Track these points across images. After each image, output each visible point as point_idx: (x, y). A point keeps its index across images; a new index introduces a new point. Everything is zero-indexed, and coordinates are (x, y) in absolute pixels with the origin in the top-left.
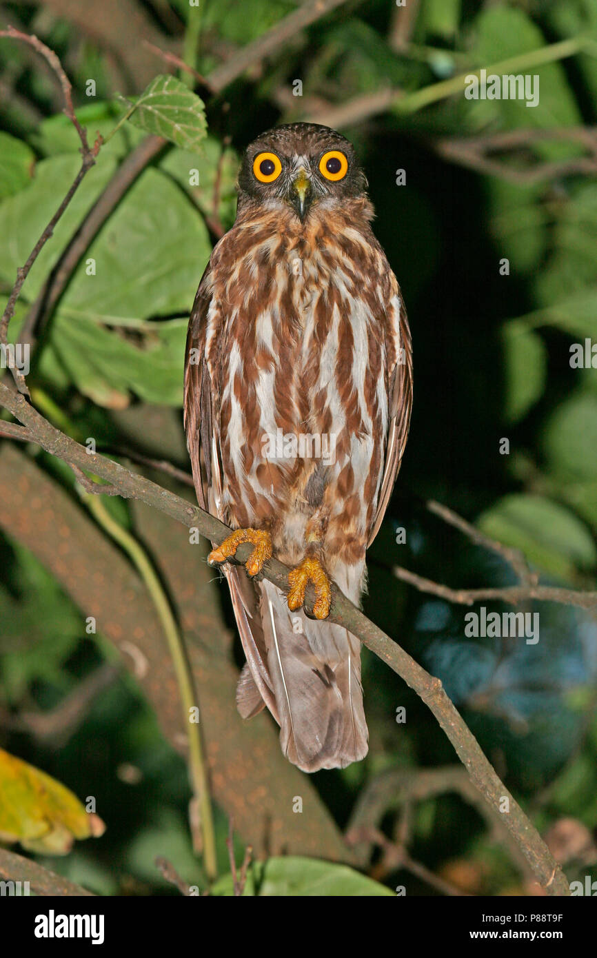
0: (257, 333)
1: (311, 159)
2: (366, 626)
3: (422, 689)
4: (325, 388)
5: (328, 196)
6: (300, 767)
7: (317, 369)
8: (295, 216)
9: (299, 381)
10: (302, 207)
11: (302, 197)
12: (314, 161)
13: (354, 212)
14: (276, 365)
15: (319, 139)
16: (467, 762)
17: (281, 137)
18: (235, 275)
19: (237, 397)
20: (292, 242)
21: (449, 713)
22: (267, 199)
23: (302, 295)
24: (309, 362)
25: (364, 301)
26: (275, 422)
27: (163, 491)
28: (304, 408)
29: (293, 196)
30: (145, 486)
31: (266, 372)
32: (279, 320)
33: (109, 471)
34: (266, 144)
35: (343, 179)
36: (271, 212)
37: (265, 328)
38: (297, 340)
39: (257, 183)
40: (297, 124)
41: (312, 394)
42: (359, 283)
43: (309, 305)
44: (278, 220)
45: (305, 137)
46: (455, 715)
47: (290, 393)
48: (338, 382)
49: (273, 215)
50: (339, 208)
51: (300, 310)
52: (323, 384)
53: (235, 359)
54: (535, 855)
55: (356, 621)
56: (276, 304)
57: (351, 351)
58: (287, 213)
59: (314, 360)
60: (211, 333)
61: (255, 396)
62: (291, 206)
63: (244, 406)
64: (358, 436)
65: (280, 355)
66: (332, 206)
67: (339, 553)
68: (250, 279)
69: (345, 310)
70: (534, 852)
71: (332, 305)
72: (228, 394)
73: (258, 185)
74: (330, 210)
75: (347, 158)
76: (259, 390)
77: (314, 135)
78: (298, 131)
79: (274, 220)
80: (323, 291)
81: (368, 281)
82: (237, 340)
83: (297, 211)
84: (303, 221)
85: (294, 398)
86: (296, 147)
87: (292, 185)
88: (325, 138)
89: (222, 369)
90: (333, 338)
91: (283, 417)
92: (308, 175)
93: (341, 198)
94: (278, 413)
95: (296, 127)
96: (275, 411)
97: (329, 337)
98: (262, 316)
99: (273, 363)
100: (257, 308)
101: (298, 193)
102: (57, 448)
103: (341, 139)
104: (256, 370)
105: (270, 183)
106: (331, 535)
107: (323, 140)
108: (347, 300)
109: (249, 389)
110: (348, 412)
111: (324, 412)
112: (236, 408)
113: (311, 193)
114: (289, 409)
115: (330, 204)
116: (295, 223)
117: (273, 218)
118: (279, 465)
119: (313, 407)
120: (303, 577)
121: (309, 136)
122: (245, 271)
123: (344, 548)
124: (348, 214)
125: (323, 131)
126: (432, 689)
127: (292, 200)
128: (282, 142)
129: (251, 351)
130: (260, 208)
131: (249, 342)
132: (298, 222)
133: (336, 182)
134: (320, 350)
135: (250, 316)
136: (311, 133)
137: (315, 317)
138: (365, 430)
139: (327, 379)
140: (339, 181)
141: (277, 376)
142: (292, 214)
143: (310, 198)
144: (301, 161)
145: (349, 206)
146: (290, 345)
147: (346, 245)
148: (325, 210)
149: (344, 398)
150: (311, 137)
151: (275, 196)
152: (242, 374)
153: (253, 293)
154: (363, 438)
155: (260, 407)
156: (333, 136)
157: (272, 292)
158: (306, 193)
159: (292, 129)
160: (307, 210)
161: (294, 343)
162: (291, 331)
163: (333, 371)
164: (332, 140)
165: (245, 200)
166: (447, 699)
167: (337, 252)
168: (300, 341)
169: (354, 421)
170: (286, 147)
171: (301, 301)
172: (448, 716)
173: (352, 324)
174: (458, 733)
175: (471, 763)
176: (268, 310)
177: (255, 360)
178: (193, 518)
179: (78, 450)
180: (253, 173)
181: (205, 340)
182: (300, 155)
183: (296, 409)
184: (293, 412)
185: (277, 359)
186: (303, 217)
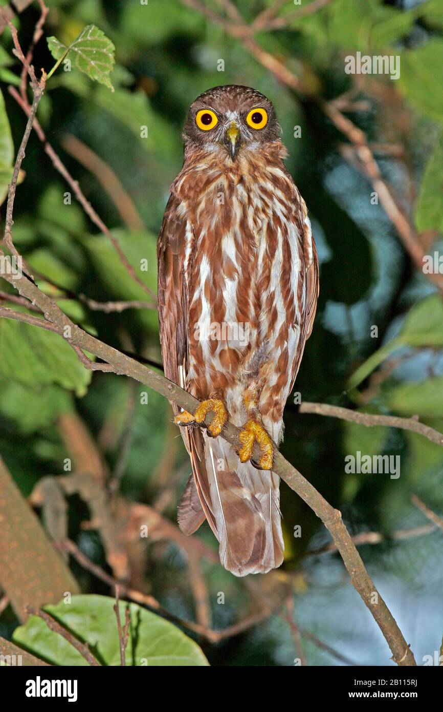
0: (223, 251)
1: (241, 114)
2: (293, 473)
3: (328, 518)
4: (274, 293)
5: (253, 141)
6: (233, 572)
7: (268, 278)
8: (228, 156)
9: (255, 287)
10: (233, 150)
11: (233, 142)
12: (243, 116)
13: (272, 154)
14: (238, 274)
15: (246, 99)
16: (352, 571)
17: (217, 97)
18: (202, 206)
19: (207, 299)
20: (235, 178)
21: (345, 536)
22: (206, 143)
23: (255, 221)
24: (263, 272)
25: (294, 223)
26: (236, 318)
27: (149, 371)
28: (258, 306)
29: (226, 141)
30: (137, 367)
31: (231, 280)
32: (240, 241)
33: (111, 356)
34: (205, 103)
35: (264, 128)
36: (210, 154)
37: (229, 247)
38: (254, 256)
39: (199, 131)
40: (228, 86)
41: (264, 296)
42: (289, 209)
43: (261, 229)
44: (217, 160)
45: (235, 97)
46: (348, 537)
47: (248, 295)
48: (282, 287)
49: (212, 156)
50: (261, 150)
51: (255, 233)
52: (272, 289)
53: (205, 269)
54: (394, 639)
55: (287, 470)
56: (237, 227)
57: (290, 263)
58: (222, 155)
59: (267, 271)
60: (188, 251)
61: (222, 298)
62: (225, 148)
63: (213, 306)
64: (293, 327)
65: (242, 267)
66: (256, 149)
67: (268, 414)
68: (214, 209)
69: (285, 232)
70: (393, 636)
71: (277, 228)
72: (198, 297)
73: (199, 133)
74: (254, 151)
75: (267, 112)
76: (225, 294)
77: (242, 95)
78: (230, 92)
79: (213, 161)
80: (270, 218)
81: (294, 207)
82: (206, 255)
83: (230, 153)
84: (234, 160)
85: (251, 300)
86: (229, 105)
87: (226, 133)
88: (251, 97)
89: (195, 277)
90: (279, 254)
91: (242, 313)
92: (238, 126)
93: (262, 142)
94: (239, 311)
95: (229, 89)
96: (236, 309)
97: (277, 253)
98: (226, 237)
99: (237, 274)
100: (222, 231)
101: (230, 139)
102: (75, 339)
103: (262, 98)
104: (223, 279)
105: (209, 131)
106: (263, 401)
107: (249, 100)
108: (285, 224)
109: (218, 293)
110: (287, 309)
111: (272, 310)
112: (206, 307)
113: (240, 138)
114: (247, 308)
115: (254, 147)
116: (229, 162)
117: (213, 159)
118: (237, 350)
119: (264, 306)
120: (252, 437)
121: (238, 96)
122: (210, 202)
123: (271, 410)
124: (267, 154)
125: (248, 92)
126: (335, 518)
127: (226, 144)
128: (217, 101)
129: (218, 263)
130: (202, 151)
131: (217, 257)
132: (230, 160)
133: (258, 130)
134: (271, 263)
135: (217, 237)
136: (240, 94)
137: (266, 238)
138: (297, 323)
139: (275, 285)
140: (261, 129)
141: (239, 283)
142: (225, 154)
143: (239, 142)
144: (232, 116)
145: (268, 148)
146: (249, 260)
147: (275, 180)
148: (250, 151)
149: (285, 298)
150: (240, 97)
151: (212, 141)
152: (211, 282)
153: (217, 219)
154: (296, 328)
155: (225, 307)
156: (256, 96)
157: (232, 219)
158: (236, 139)
159: (225, 90)
160: (237, 152)
161: (252, 259)
162: (250, 249)
163: (279, 279)
164: (256, 99)
165: (190, 145)
166: (344, 525)
167: (269, 186)
168: (256, 257)
169: (291, 316)
170: (220, 106)
171: (255, 227)
172: (344, 538)
173: (290, 242)
174: (349, 551)
175: (355, 572)
176: (230, 233)
177: (222, 271)
178: (172, 392)
179: (89, 340)
180: (196, 123)
181: (184, 256)
182: (232, 111)
183: (252, 308)
184: (249, 310)
185: (240, 269)
186: (234, 158)
